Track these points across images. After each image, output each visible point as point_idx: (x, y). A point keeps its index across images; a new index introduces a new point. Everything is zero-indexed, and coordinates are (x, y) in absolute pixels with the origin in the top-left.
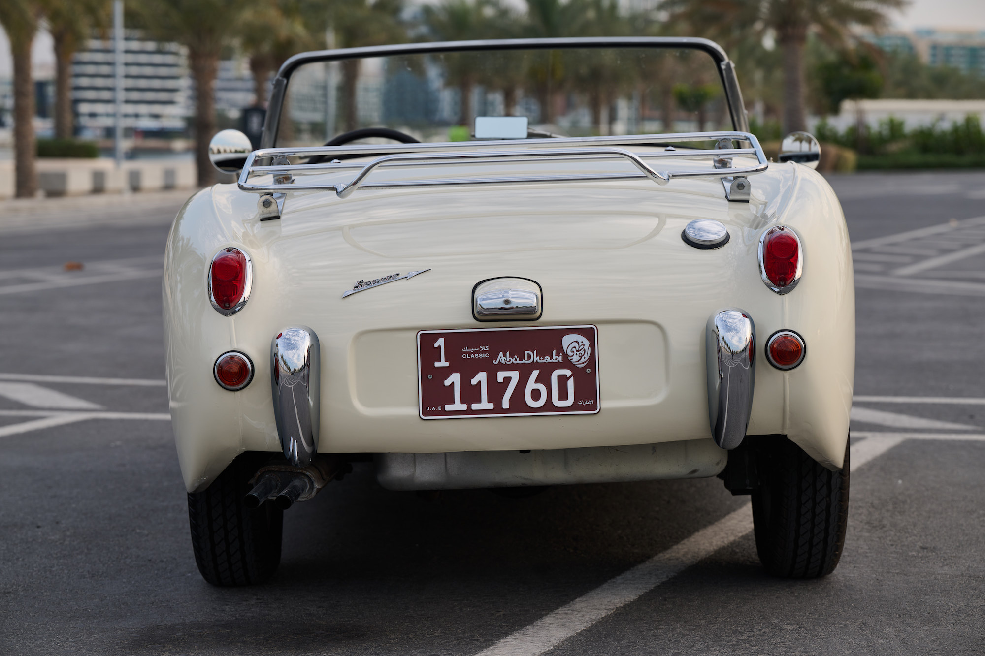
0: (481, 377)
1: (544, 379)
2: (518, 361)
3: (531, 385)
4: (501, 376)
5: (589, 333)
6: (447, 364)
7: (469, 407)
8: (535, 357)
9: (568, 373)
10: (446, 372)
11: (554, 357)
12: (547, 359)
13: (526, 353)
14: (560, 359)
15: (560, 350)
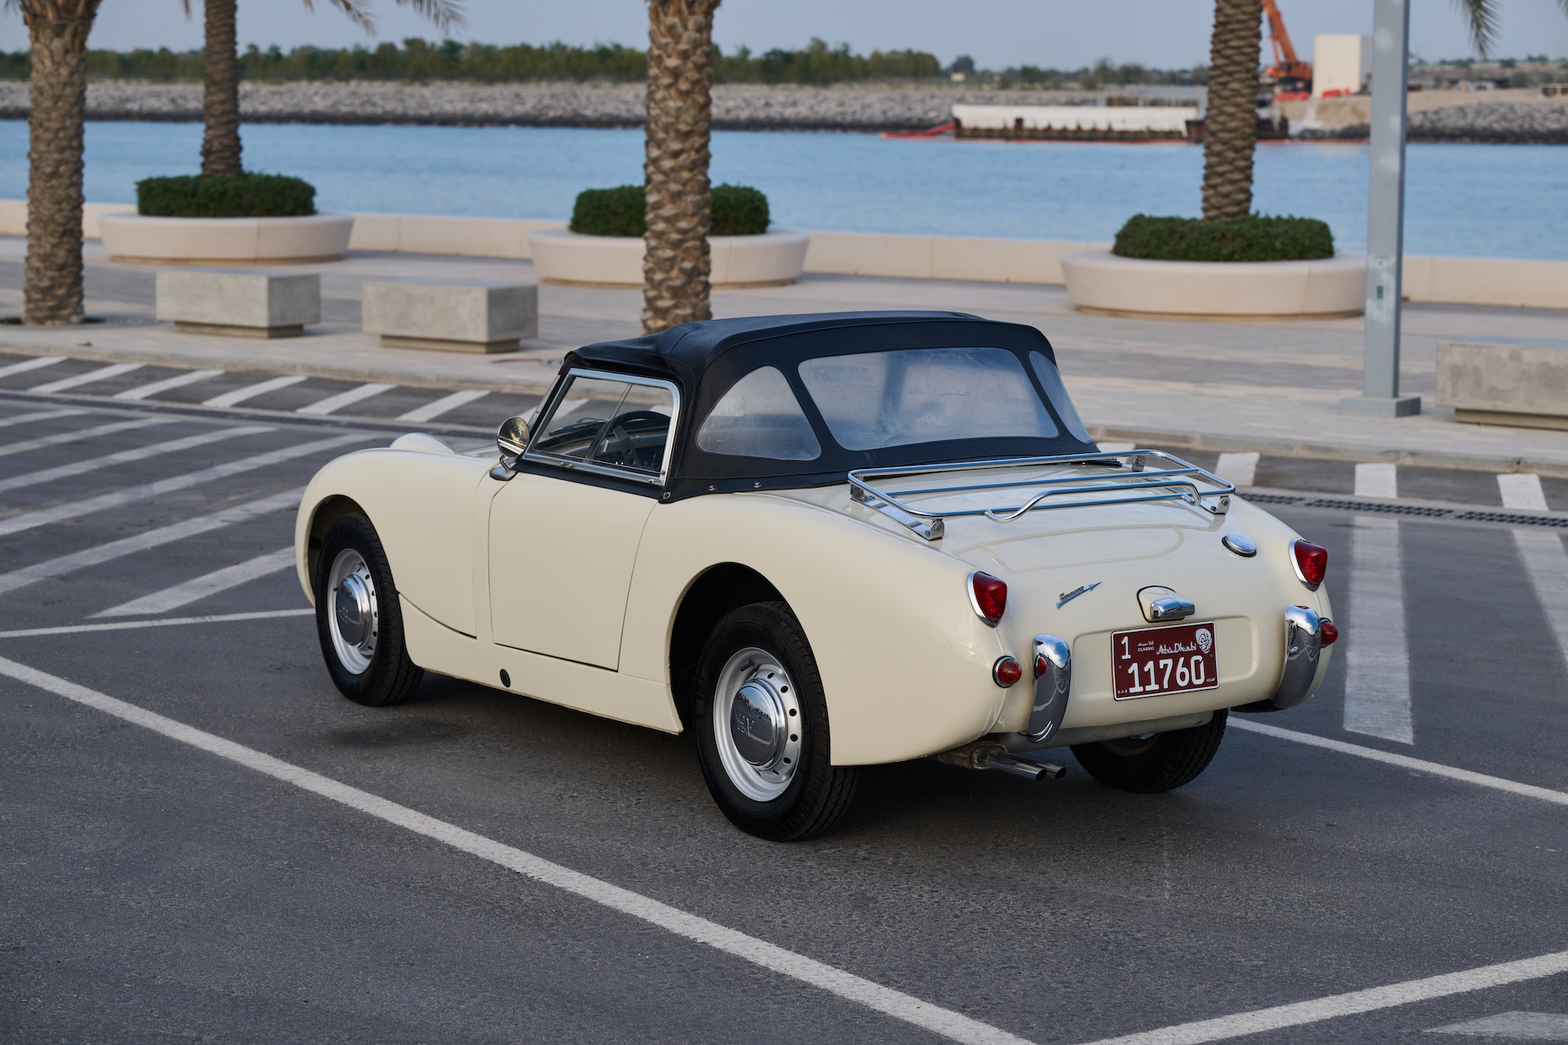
0: (1150, 665)
1: (1187, 664)
2: (1172, 652)
3: (1180, 669)
4: (1162, 663)
5: (1210, 627)
6: (1129, 657)
7: (1144, 689)
8: (1181, 648)
9: (1200, 658)
10: (1129, 663)
11: (1192, 647)
12: (1188, 649)
13: (1176, 644)
14: (1195, 648)
15: (1195, 641)
